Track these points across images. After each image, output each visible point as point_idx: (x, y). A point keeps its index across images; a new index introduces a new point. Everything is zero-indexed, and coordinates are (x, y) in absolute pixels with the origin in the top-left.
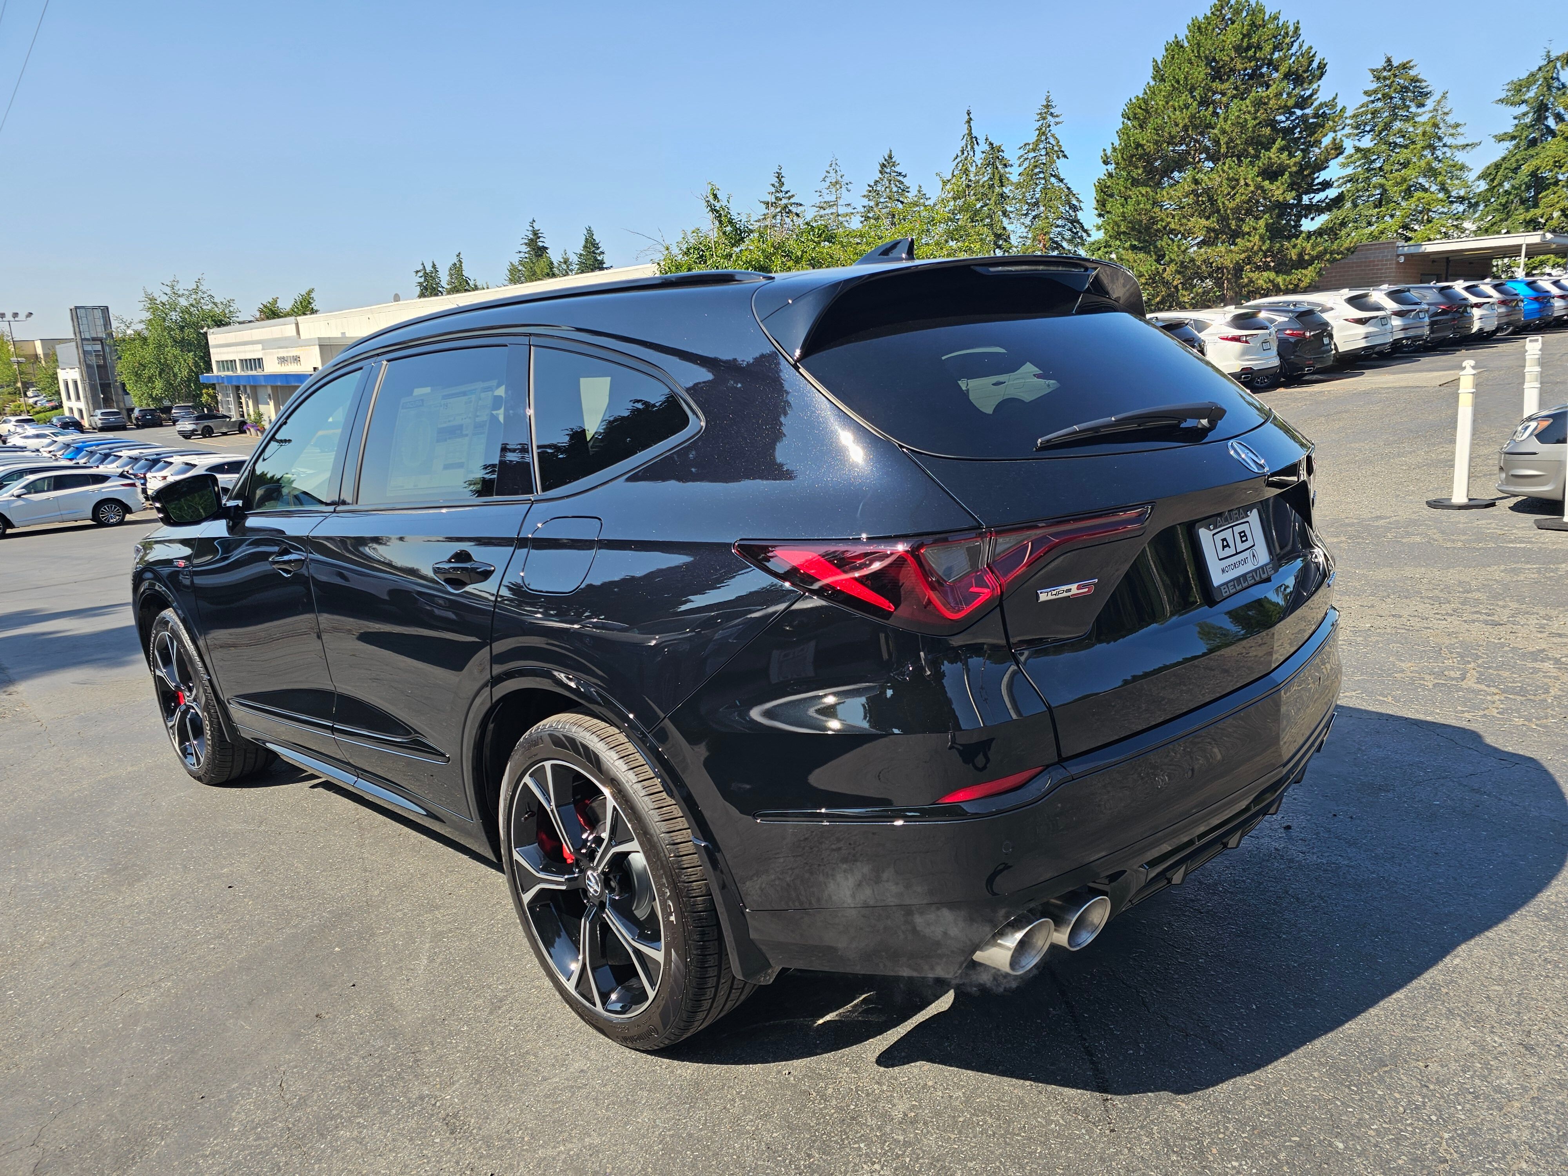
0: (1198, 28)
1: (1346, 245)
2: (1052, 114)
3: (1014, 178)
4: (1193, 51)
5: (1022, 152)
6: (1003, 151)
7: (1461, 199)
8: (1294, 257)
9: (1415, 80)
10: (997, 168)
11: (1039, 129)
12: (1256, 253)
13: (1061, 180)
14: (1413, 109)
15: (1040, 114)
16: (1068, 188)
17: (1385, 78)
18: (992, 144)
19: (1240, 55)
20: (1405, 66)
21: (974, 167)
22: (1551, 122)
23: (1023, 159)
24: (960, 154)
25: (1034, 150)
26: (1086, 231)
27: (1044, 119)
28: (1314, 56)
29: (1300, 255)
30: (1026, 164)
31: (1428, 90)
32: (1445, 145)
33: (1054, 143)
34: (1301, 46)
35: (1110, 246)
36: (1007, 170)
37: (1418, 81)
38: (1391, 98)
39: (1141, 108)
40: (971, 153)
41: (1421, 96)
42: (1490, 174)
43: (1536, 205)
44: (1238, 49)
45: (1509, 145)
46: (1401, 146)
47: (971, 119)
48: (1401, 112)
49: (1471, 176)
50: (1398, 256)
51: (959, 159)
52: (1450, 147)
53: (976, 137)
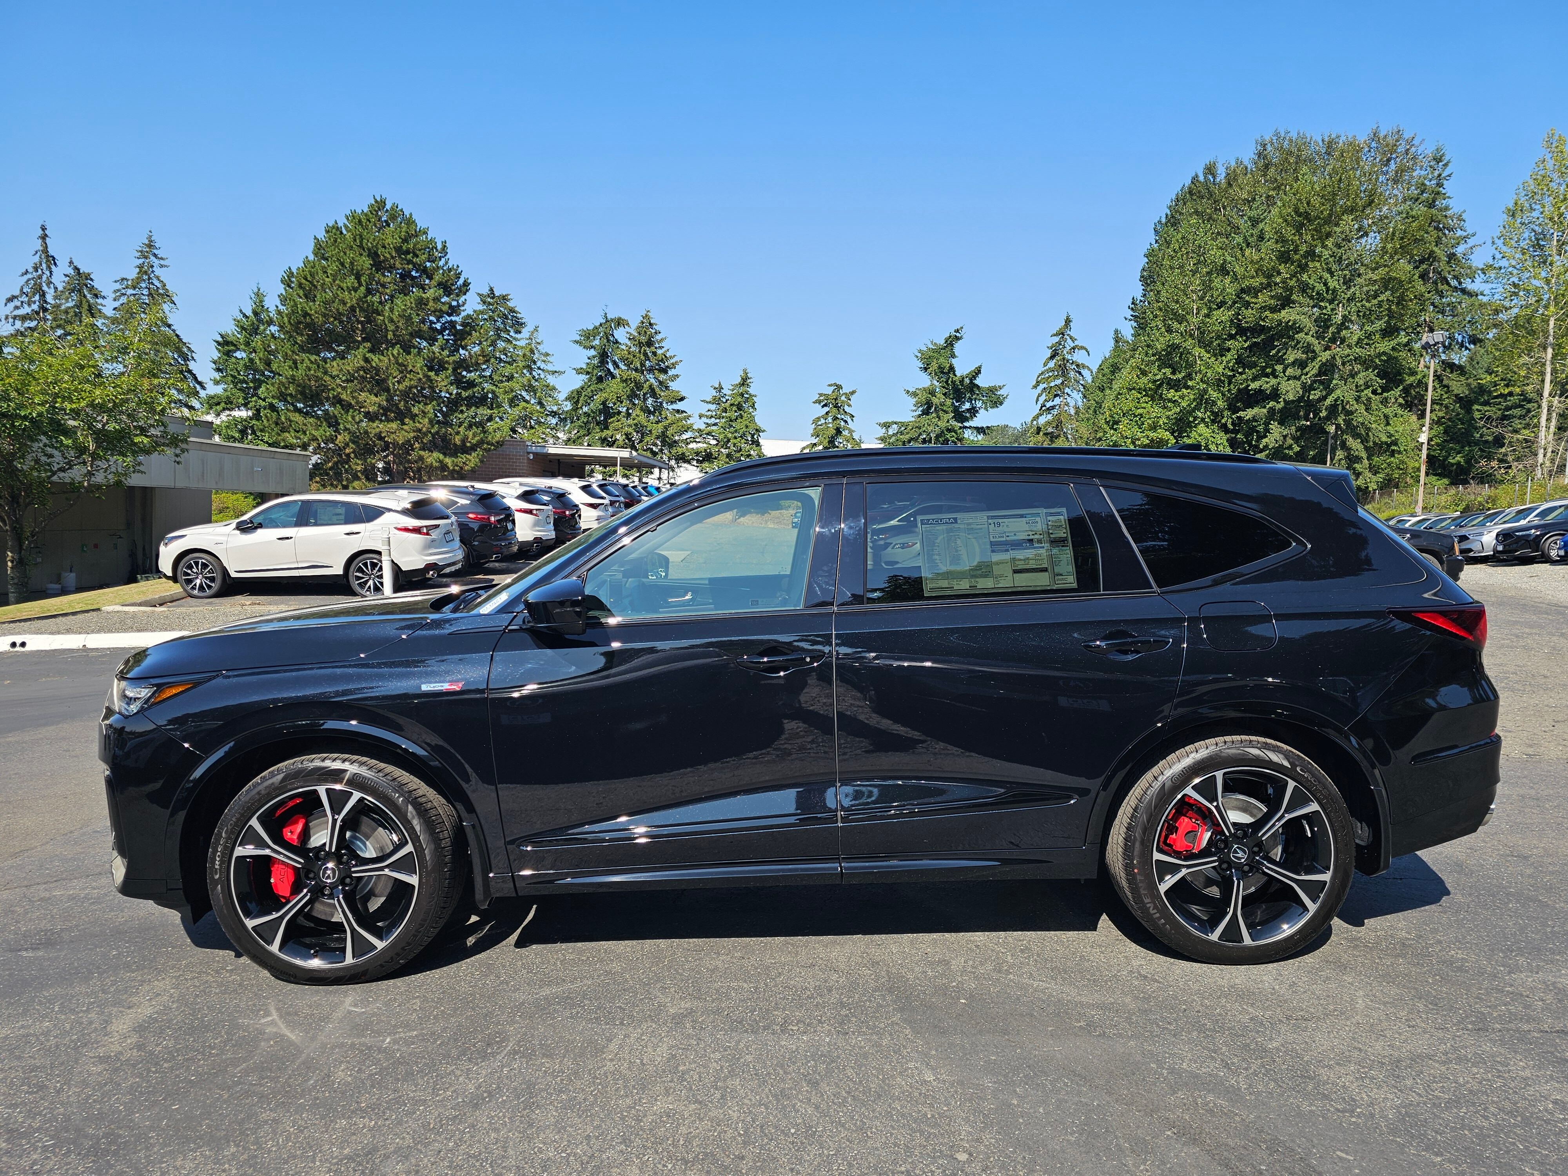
0: (357, 220)
1: (497, 439)
2: (155, 255)
3: (108, 311)
4: (355, 240)
5: (118, 286)
6: (92, 280)
7: (554, 414)
8: (458, 443)
9: (512, 310)
10: (85, 296)
11: (140, 267)
12: (425, 434)
13: (169, 326)
14: (512, 333)
15: (141, 252)
16: (177, 336)
17: (490, 304)
18: (79, 270)
19: (400, 257)
20: (504, 298)
21: (52, 290)
22: (611, 366)
23: (121, 294)
24: (31, 270)
25: (134, 288)
26: (200, 383)
27: (146, 258)
28: (460, 274)
29: (464, 441)
30: (123, 300)
31: (523, 321)
32: (539, 368)
33: (159, 285)
34: (447, 263)
35: (231, 403)
36: (100, 301)
37: (514, 312)
38: (495, 321)
39: (306, 279)
40: (48, 273)
41: (518, 325)
42: (575, 397)
43: (607, 428)
44: (398, 250)
45: (585, 377)
46: (505, 362)
47: (46, 235)
48: (503, 334)
49: (561, 396)
50: (529, 453)
51: (29, 276)
52: (543, 370)
53: (53, 257)
